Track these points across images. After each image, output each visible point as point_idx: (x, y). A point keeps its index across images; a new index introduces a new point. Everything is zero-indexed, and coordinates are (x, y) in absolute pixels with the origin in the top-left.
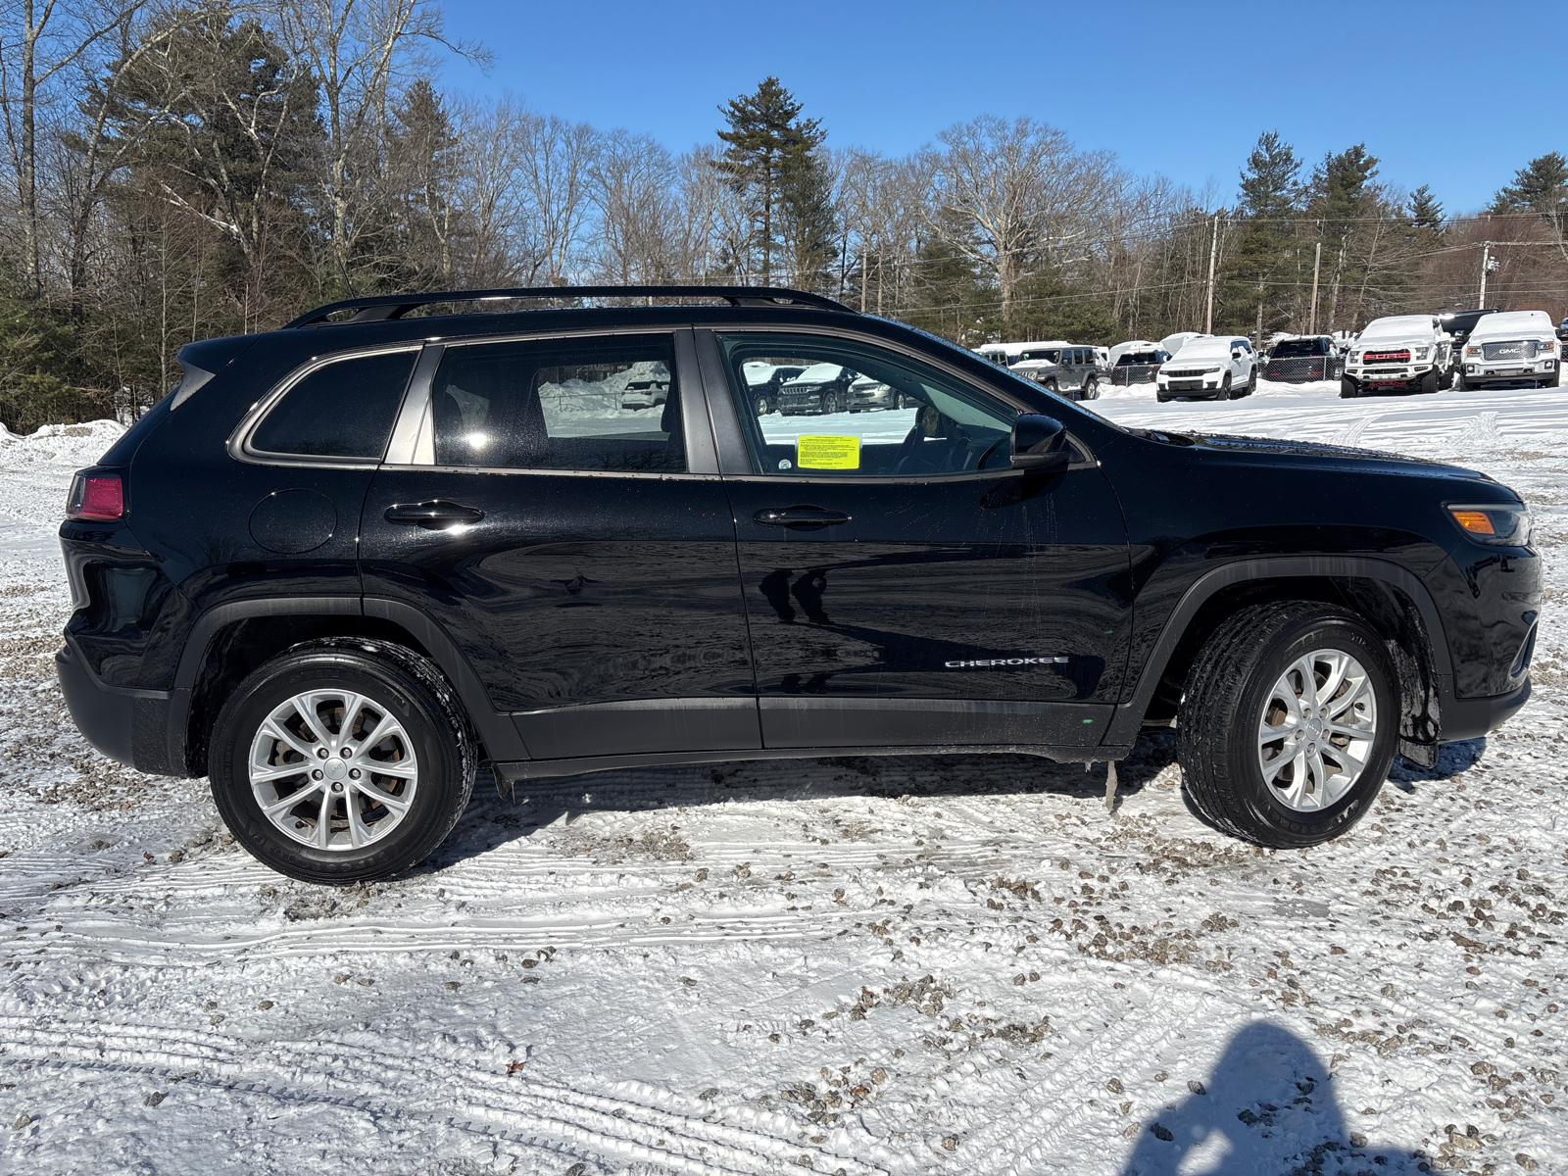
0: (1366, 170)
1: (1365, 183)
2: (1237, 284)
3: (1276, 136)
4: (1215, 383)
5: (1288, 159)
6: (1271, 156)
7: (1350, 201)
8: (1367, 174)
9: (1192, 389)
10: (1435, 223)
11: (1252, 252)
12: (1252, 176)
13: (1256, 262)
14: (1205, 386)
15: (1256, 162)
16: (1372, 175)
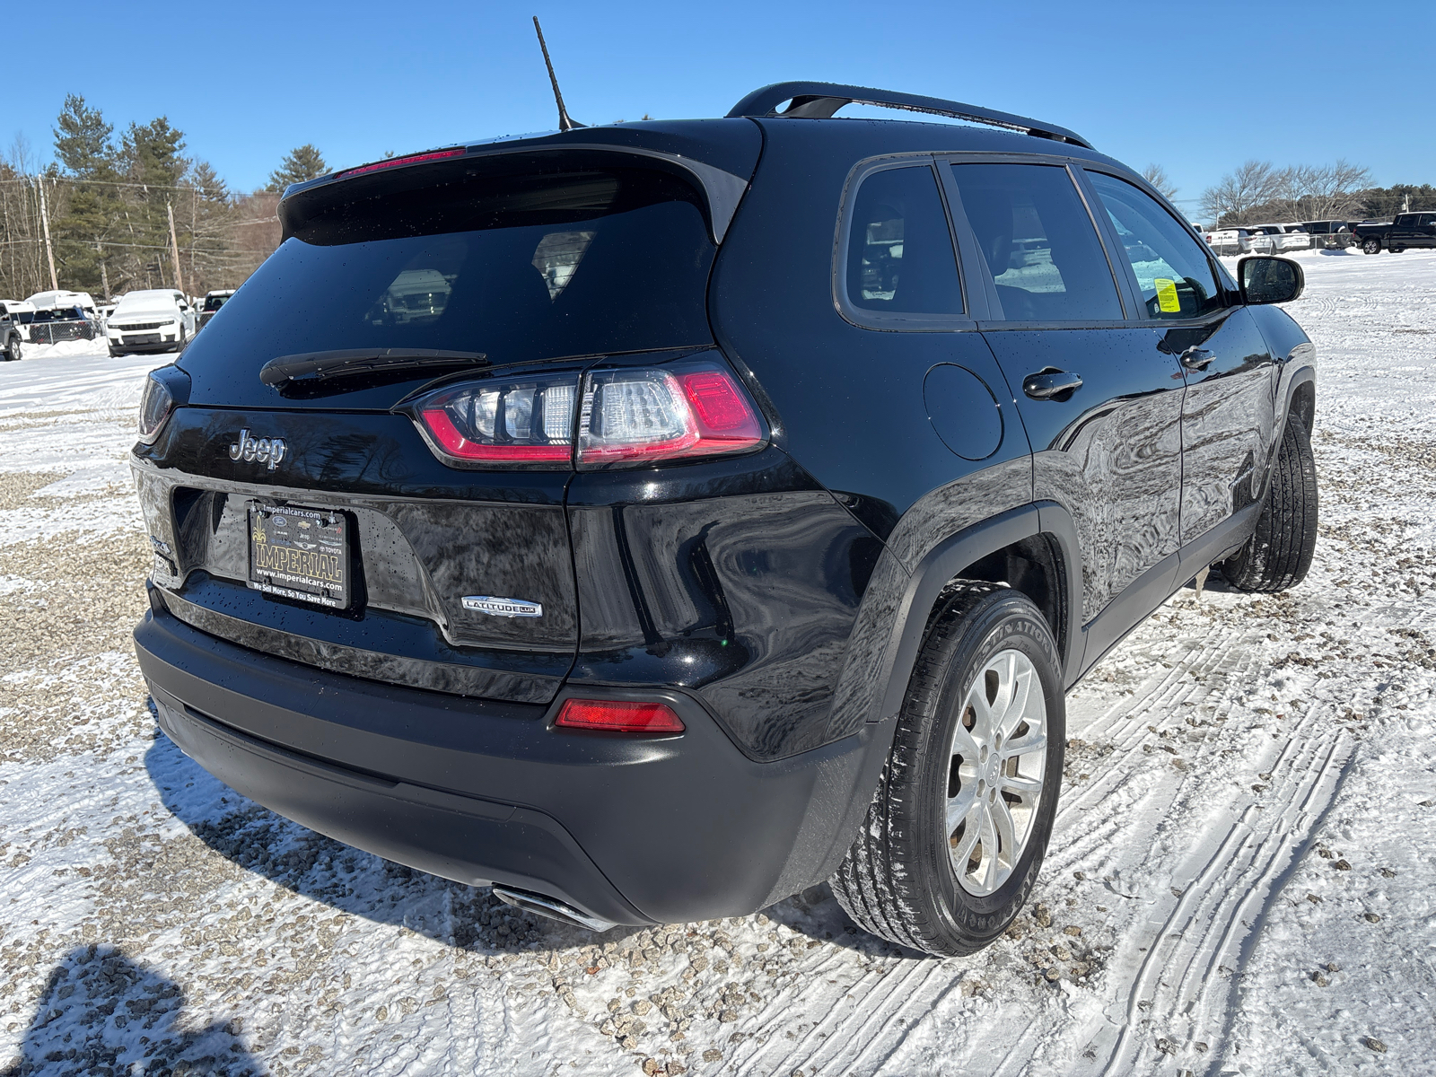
0: (174, 142)
1: (175, 155)
2: (74, 244)
3: (82, 100)
4: (173, 336)
5: (99, 123)
6: (82, 120)
7: (167, 169)
8: (176, 145)
9: (150, 343)
10: (222, 198)
11: (82, 212)
12: (67, 135)
13: (89, 222)
14: (164, 339)
15: (67, 124)
16: (181, 147)
